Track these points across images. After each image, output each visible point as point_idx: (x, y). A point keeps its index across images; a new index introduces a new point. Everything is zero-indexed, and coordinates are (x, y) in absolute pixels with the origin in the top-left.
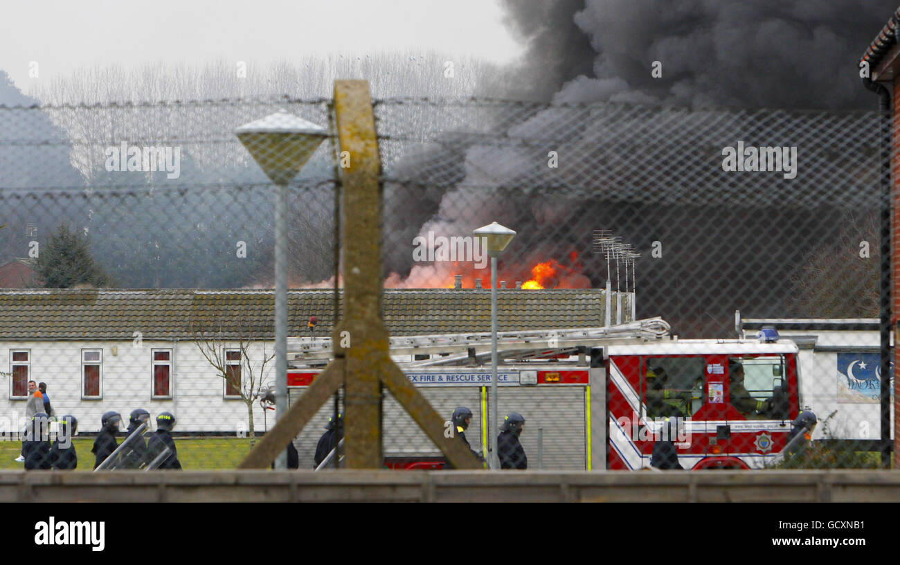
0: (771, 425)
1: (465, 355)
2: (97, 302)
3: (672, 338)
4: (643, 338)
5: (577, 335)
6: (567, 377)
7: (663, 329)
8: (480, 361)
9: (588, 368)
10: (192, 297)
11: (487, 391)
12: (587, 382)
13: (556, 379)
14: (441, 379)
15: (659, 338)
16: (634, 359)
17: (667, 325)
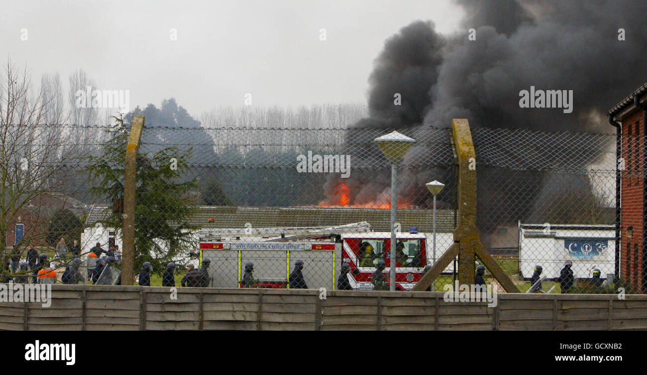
0: (414, 270)
1: (280, 237)
2: (237, 212)
3: (371, 231)
4: (359, 231)
5: (330, 229)
6: (325, 247)
7: (367, 227)
8: (287, 240)
9: (334, 243)
10: (279, 211)
11: (289, 252)
12: (334, 249)
13: (320, 248)
14: (269, 247)
15: (366, 231)
16: (355, 240)
17: (370, 226)
